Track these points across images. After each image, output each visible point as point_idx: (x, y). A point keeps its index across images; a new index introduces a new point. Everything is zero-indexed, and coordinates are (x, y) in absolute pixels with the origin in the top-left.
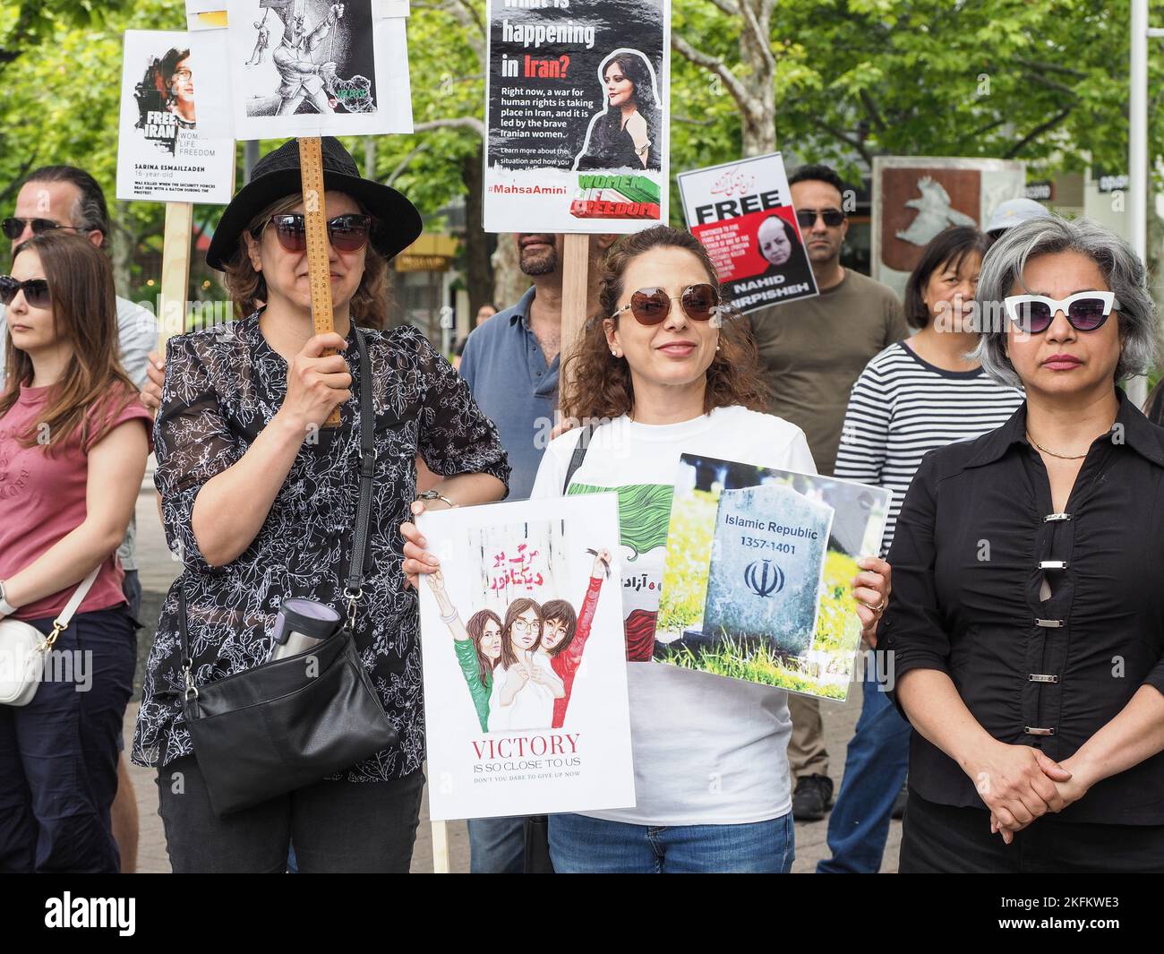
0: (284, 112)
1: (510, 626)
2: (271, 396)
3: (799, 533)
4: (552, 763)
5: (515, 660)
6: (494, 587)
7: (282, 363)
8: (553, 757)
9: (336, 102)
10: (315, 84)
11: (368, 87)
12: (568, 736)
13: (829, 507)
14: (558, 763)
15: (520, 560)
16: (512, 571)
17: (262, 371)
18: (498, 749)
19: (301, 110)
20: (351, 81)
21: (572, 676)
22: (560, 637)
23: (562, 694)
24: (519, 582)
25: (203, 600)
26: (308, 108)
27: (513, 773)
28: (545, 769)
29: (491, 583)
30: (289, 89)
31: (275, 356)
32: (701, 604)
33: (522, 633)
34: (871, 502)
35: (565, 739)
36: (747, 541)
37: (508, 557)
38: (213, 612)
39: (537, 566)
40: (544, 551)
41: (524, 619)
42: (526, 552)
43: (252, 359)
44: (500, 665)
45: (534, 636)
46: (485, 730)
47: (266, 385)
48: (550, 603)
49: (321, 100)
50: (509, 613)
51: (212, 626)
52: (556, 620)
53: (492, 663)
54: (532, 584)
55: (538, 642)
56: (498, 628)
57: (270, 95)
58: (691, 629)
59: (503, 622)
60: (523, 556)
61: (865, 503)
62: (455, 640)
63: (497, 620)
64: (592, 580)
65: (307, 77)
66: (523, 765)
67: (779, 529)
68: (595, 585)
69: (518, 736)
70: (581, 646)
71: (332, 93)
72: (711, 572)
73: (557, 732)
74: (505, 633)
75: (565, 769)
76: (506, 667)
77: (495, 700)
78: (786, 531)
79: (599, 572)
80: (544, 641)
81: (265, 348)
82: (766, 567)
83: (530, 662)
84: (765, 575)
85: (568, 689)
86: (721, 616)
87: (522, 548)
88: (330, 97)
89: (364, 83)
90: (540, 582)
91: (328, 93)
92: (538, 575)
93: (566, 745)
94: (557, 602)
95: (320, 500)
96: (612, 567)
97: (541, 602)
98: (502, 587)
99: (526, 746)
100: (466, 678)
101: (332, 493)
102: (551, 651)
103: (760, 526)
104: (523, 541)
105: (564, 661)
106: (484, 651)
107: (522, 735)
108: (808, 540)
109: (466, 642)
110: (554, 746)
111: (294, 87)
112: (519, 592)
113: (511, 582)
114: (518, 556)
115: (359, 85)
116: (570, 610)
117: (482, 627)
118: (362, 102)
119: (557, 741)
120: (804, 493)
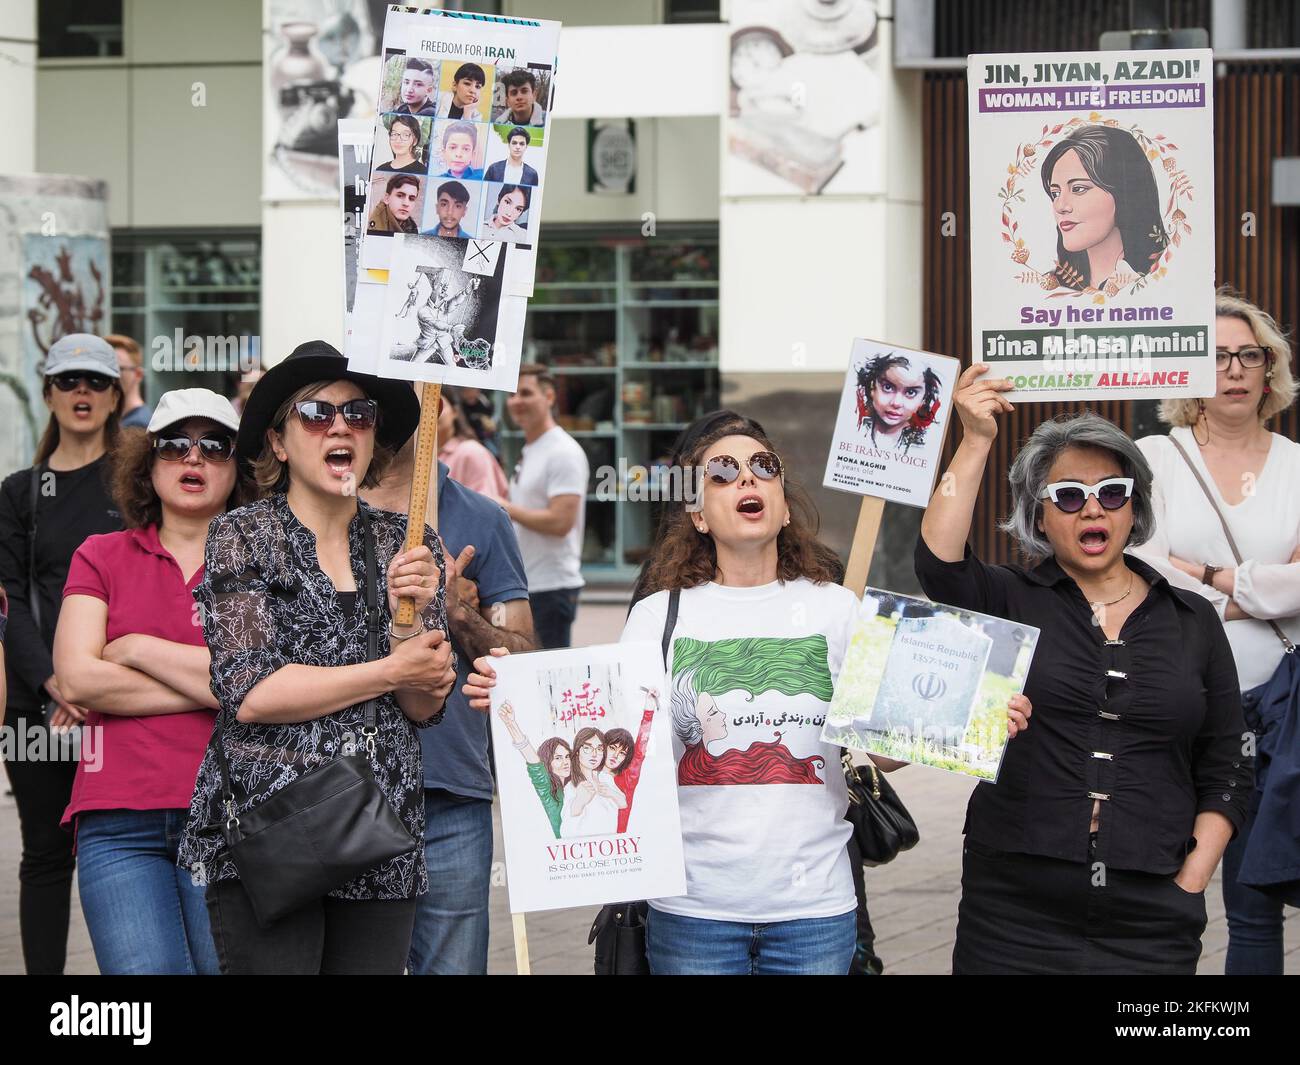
0: (417, 359)
1: (578, 751)
2: (304, 564)
3: (963, 655)
4: (618, 862)
5: (584, 779)
6: (562, 719)
7: (312, 537)
8: (619, 856)
9: (460, 356)
10: (446, 341)
11: (487, 350)
12: (631, 839)
13: (989, 638)
14: (623, 861)
15: (586, 696)
16: (578, 705)
17: (295, 543)
18: (570, 852)
19: (430, 360)
20: (474, 343)
21: (633, 790)
22: (621, 758)
23: (624, 805)
24: (585, 714)
25: (252, 739)
26: (437, 359)
27: (584, 871)
28: (612, 866)
29: (560, 715)
30: (425, 341)
31: (305, 530)
32: (872, 700)
33: (588, 756)
34: (1023, 636)
35: (629, 842)
36: (918, 657)
37: (574, 694)
38: (263, 750)
39: (599, 701)
40: (605, 689)
41: (590, 745)
42: (590, 690)
43: (285, 532)
44: (570, 783)
45: (599, 758)
46: (558, 836)
47: (300, 555)
48: (612, 731)
49: (448, 355)
50: (577, 740)
51: (263, 762)
52: (618, 745)
53: (563, 781)
54: (596, 716)
55: (603, 763)
56: (567, 752)
57: (410, 346)
58: (860, 718)
59: (572, 747)
60: (587, 693)
61: (1018, 637)
62: (527, 763)
63: (566, 746)
64: (646, 712)
65: (441, 333)
66: (594, 864)
67: (945, 651)
68: (648, 716)
69: (588, 840)
70: (639, 765)
71: (458, 349)
72: (884, 677)
73: (623, 836)
74: (574, 756)
75: (629, 866)
76: (576, 785)
77: (565, 813)
78: (951, 652)
79: (651, 705)
80: (608, 762)
81: (296, 523)
82: (932, 678)
83: (598, 781)
84: (930, 684)
85: (629, 800)
86: (888, 711)
87: (586, 686)
88: (456, 353)
89: (484, 345)
90: (603, 714)
91: (454, 349)
92: (601, 708)
93: (630, 847)
94: (618, 730)
95: (348, 655)
96: (660, 700)
97: (604, 730)
98: (570, 719)
99: (595, 849)
100: (539, 794)
101: (358, 649)
102: (614, 770)
103: (930, 647)
104: (586, 680)
105: (626, 777)
106: (555, 772)
107: (592, 840)
108: (969, 661)
109: (538, 765)
110: (620, 848)
111: (429, 341)
112: (586, 722)
113: (577, 714)
114: (583, 693)
115: (481, 346)
116: (629, 738)
117: (552, 752)
118: (480, 360)
119: (621, 843)
120: (969, 626)
